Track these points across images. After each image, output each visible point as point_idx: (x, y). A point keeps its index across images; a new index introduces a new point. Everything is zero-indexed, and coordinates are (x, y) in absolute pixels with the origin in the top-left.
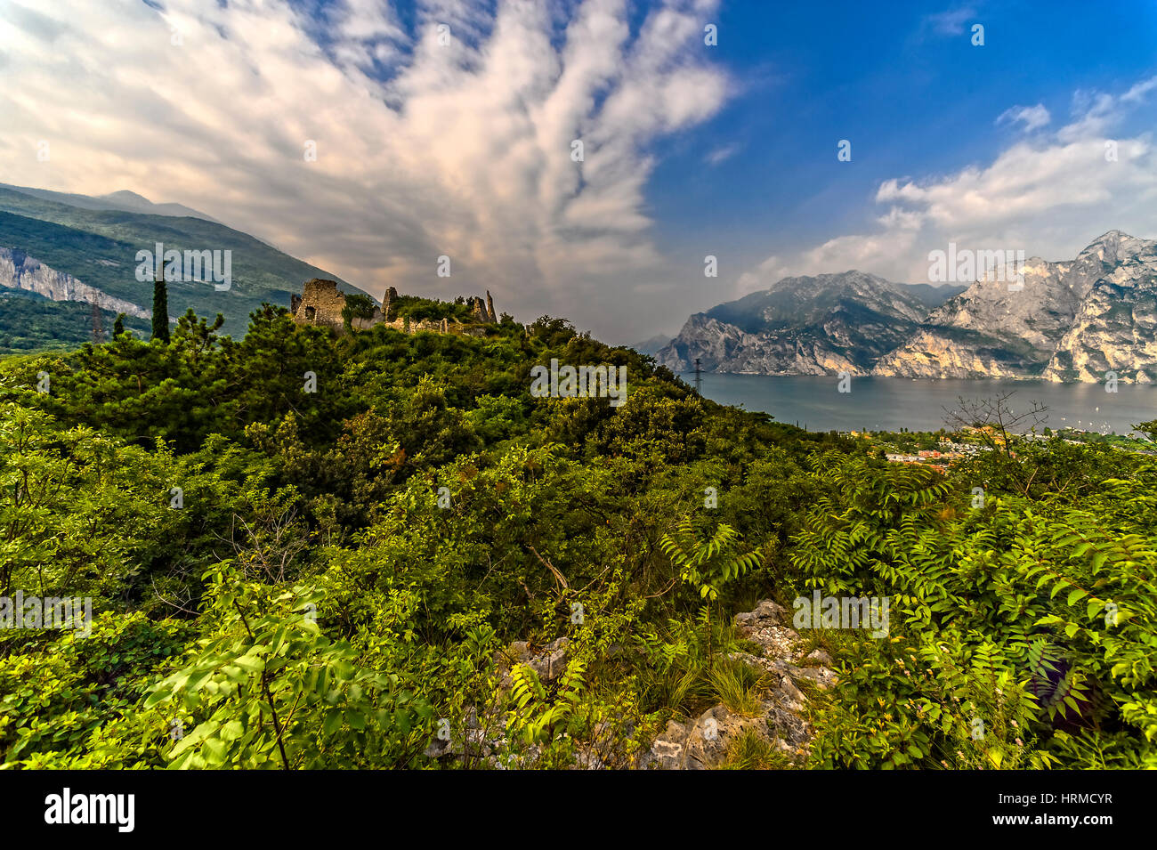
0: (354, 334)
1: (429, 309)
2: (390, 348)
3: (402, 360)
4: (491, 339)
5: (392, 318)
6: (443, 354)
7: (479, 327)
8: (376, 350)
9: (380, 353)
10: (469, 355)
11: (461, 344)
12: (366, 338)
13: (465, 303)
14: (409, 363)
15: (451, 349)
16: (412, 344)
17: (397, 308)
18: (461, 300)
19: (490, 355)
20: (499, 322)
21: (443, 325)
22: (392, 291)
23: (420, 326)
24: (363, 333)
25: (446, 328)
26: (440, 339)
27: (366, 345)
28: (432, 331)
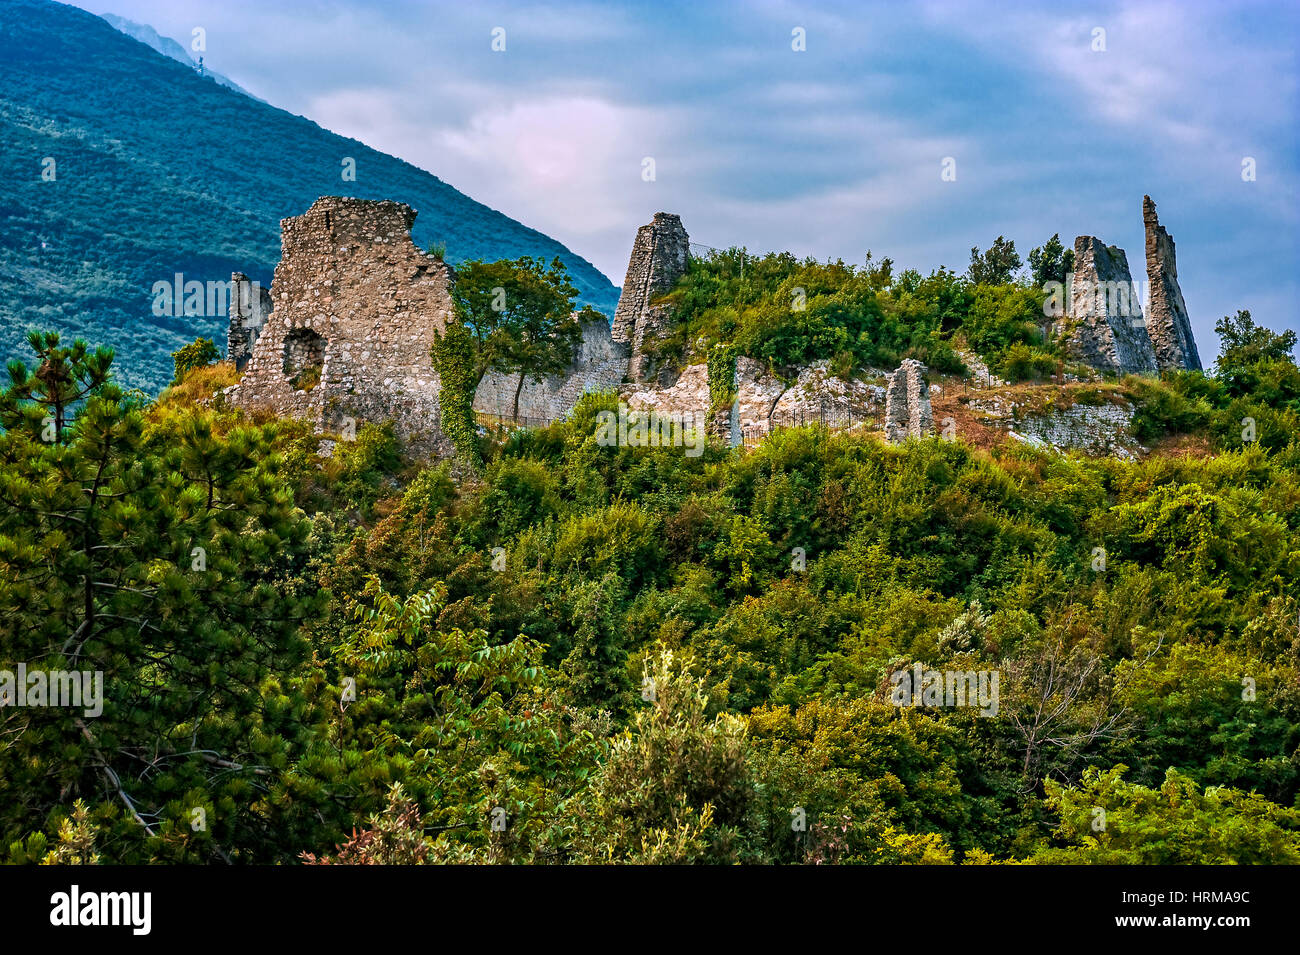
0: (483, 453)
1: (834, 315)
2: (641, 515)
3: (694, 579)
4: (1156, 465)
5: (663, 366)
6: (893, 548)
7: (1090, 399)
8: (575, 528)
9: (591, 544)
10: (1027, 548)
11: (991, 492)
12: (534, 467)
13: (1024, 275)
14: (726, 594)
15: (936, 522)
16: (744, 495)
17: (687, 314)
18: (1000, 261)
19: (1148, 554)
20: (1210, 368)
21: (901, 391)
22: (667, 232)
23: (792, 400)
24: (521, 447)
25: (917, 408)
26: (883, 466)
27: (531, 505)
28: (844, 428)
